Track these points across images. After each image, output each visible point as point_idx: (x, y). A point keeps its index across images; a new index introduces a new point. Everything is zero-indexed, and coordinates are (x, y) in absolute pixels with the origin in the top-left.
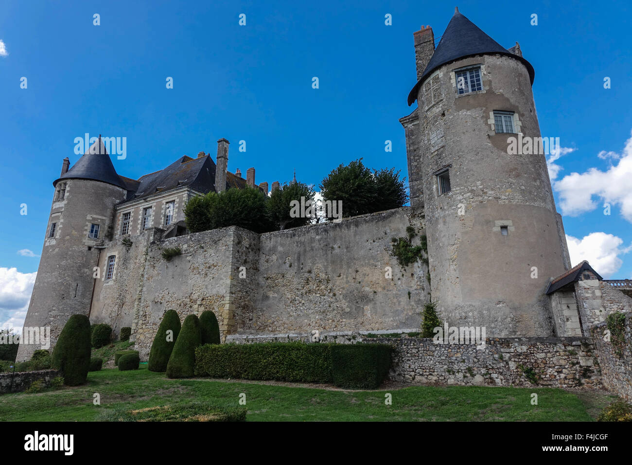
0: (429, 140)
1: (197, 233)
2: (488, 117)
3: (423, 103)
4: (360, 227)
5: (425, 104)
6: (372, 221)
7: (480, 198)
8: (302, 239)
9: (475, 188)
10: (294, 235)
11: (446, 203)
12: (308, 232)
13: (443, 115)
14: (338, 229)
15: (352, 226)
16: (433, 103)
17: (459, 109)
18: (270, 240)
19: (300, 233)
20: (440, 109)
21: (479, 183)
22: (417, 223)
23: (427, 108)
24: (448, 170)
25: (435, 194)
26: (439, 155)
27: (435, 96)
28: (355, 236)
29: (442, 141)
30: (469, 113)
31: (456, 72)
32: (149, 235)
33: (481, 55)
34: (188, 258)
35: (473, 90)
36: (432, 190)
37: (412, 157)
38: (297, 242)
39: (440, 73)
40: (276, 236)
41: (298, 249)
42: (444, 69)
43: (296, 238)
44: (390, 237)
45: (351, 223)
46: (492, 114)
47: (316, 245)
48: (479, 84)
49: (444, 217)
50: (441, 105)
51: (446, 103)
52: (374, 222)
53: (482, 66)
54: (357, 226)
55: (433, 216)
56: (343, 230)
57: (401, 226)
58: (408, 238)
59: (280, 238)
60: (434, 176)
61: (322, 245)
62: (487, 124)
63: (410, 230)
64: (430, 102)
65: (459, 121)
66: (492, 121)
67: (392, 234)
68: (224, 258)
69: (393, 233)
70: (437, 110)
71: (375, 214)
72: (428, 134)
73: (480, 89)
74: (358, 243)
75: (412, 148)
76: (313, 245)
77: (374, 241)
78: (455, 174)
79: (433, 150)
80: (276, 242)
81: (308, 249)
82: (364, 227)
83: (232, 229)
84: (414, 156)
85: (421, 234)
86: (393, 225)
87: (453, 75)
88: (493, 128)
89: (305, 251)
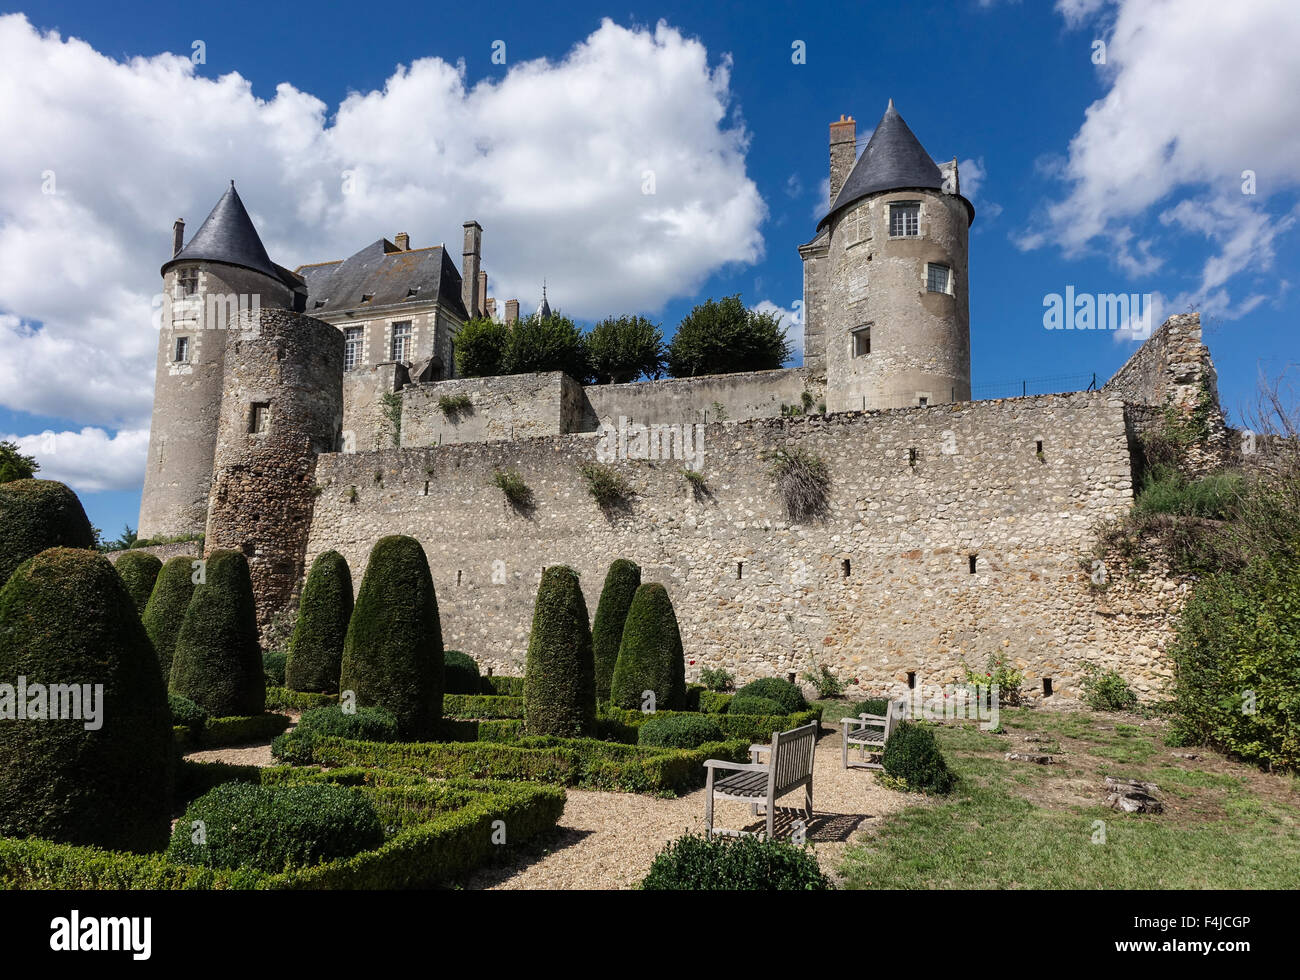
0: (847, 287)
1: (497, 377)
2: (922, 271)
3: (843, 237)
4: (738, 389)
5: (847, 238)
6: (756, 382)
7: (902, 365)
8: (652, 398)
9: (898, 353)
10: (640, 392)
11: (862, 368)
12: (661, 389)
13: (870, 258)
14: (706, 387)
15: (727, 387)
16: (858, 241)
17: (890, 254)
18: (601, 395)
19: (648, 390)
20: (867, 250)
21: (903, 347)
22: (815, 390)
23: (848, 245)
24: (869, 328)
25: (850, 355)
26: (860, 309)
27: (861, 231)
28: (730, 399)
29: (865, 291)
30: (901, 262)
31: (891, 206)
32: (385, 374)
33: (922, 190)
34: (483, 411)
35: (909, 233)
36: (846, 350)
37: (811, 302)
38: (644, 402)
39: (872, 204)
40: (610, 391)
41: (646, 412)
42: (878, 200)
43: (643, 396)
44: (780, 404)
45: (725, 382)
46: (926, 267)
47: (673, 408)
48: (916, 227)
49: (859, 383)
50: (868, 245)
51: (875, 244)
52: (759, 383)
53: (922, 205)
54: (734, 385)
55: (843, 381)
56: (714, 390)
57: (794, 390)
58: (803, 407)
59: (616, 395)
60: (850, 334)
61: (683, 408)
62: (919, 279)
63: (807, 398)
64: (854, 238)
65: (889, 269)
66: (925, 276)
67: (781, 400)
68: (546, 415)
69: (783, 399)
70: (863, 250)
71: (759, 372)
72: (847, 279)
73: (916, 233)
74: (734, 409)
75: (811, 290)
76: (670, 407)
77: (757, 408)
78: (877, 335)
79: (851, 300)
80: (611, 400)
81: (660, 412)
82: (744, 389)
83: (557, 377)
84: (814, 301)
85: (818, 403)
86: (783, 390)
87: (887, 208)
88: (926, 285)
89: (656, 415)
